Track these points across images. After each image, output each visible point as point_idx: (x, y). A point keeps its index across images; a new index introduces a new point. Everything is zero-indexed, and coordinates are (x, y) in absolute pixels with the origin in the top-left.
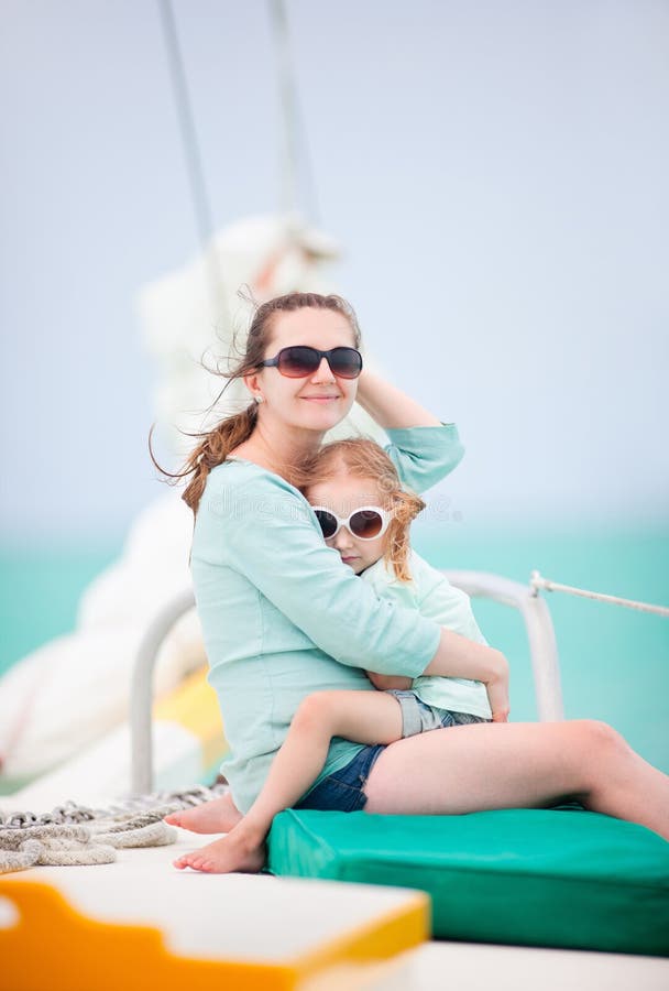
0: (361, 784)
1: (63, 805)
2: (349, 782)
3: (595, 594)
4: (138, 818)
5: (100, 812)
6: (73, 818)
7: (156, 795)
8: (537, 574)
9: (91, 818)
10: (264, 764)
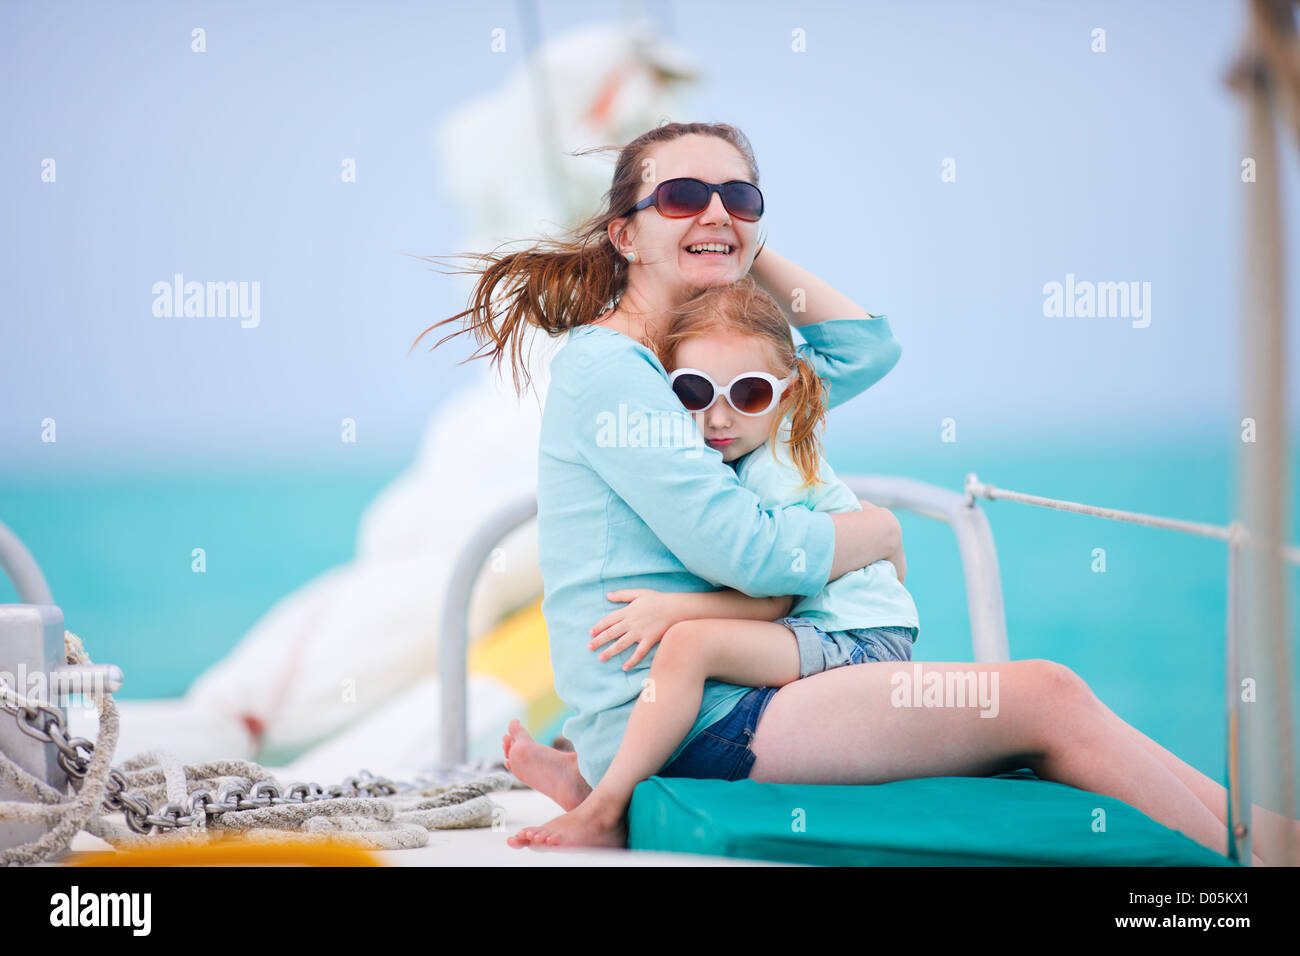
0: (747, 739)
1: (356, 776)
2: (732, 736)
3: (1053, 501)
4: (454, 790)
5: (403, 784)
6: (369, 791)
7: (472, 764)
8: (974, 478)
9: (392, 792)
10: (619, 719)
